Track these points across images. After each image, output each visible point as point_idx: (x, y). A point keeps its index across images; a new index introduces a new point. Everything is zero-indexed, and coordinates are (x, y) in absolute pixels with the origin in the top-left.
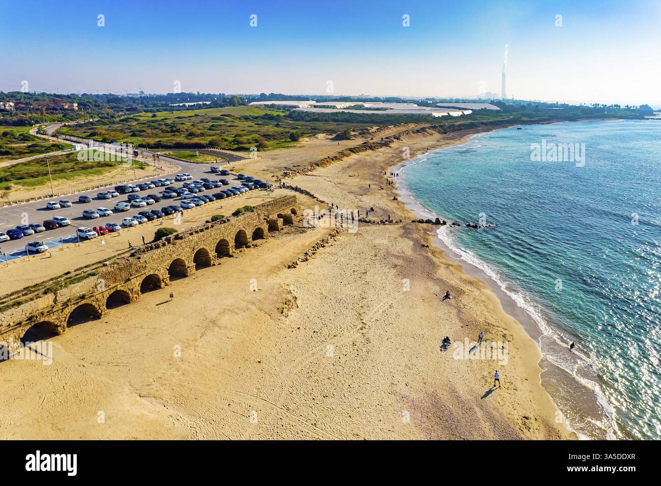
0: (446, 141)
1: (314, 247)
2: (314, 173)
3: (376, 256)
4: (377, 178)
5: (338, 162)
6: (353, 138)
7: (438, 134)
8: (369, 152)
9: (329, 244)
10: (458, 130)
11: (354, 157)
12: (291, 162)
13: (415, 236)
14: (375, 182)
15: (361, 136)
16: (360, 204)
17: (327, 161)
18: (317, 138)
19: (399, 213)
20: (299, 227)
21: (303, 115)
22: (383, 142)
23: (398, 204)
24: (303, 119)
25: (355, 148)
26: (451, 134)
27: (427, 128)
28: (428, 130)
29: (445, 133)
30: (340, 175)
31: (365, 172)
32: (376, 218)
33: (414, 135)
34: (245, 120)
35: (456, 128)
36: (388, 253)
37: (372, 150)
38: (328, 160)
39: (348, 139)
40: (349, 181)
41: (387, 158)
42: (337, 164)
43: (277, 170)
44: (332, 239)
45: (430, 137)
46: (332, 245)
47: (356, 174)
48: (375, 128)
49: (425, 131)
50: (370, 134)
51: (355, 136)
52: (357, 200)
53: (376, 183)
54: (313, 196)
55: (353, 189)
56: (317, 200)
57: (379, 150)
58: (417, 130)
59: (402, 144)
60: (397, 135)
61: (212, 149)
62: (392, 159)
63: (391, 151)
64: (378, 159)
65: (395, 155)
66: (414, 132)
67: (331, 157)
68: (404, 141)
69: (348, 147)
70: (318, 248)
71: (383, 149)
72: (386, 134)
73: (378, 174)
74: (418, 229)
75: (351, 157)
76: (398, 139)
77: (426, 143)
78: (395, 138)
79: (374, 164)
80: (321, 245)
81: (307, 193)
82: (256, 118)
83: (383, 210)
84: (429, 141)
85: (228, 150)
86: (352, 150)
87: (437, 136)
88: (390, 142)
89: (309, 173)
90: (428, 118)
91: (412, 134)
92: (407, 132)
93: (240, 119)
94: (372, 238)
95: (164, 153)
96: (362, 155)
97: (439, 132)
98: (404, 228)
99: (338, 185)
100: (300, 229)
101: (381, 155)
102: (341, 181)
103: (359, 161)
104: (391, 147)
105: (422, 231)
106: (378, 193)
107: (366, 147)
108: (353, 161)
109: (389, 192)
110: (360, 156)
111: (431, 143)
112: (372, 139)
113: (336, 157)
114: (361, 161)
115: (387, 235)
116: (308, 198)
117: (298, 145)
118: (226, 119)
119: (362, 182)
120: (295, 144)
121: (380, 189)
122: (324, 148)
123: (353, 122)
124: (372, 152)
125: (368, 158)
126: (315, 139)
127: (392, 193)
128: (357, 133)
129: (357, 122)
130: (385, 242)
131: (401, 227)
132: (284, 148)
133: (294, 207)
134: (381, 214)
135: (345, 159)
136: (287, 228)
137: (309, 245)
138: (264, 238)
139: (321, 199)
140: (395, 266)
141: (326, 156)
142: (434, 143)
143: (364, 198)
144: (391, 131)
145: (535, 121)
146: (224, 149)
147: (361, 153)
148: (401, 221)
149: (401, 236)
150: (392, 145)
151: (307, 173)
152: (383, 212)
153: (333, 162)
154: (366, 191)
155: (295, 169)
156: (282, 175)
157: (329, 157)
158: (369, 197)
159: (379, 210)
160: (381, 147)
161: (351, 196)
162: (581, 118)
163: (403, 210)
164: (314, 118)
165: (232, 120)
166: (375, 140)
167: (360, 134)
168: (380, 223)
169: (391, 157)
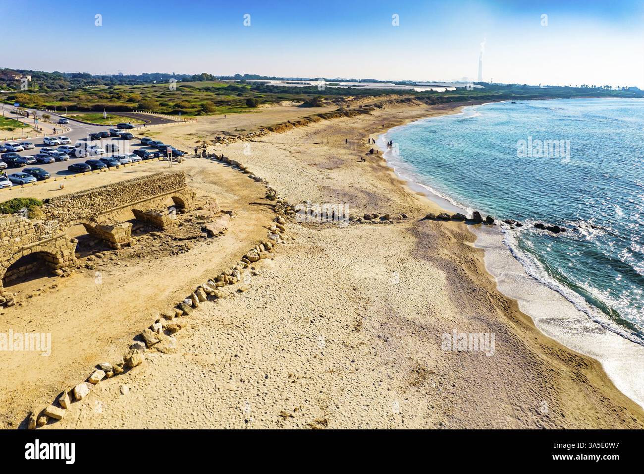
0: (437, 111)
1: (179, 307)
2: (264, 138)
3: (357, 328)
4: (356, 146)
5: (301, 127)
6: (325, 105)
7: (425, 105)
8: (345, 118)
9: (233, 288)
10: (447, 102)
11: (324, 123)
12: (235, 126)
13: (445, 253)
14: (351, 152)
15: (334, 104)
16: (327, 183)
17: (286, 126)
18: (281, 105)
19: (397, 199)
20: (175, 239)
21: (272, 88)
22: (361, 109)
23: (392, 183)
24: (271, 91)
25: (326, 114)
26: (441, 106)
27: (413, 99)
28: (413, 101)
29: (433, 104)
30: (301, 141)
31: (338, 139)
32: (356, 210)
33: (399, 105)
34: (205, 91)
35: (445, 100)
36: (391, 314)
37: (349, 117)
38: (288, 124)
39: (319, 106)
40: (313, 149)
41: (368, 125)
42: (300, 130)
43: (209, 134)
44: (248, 271)
45: (417, 107)
46: (240, 291)
47: (325, 141)
48: (351, 98)
49: (411, 101)
50: (346, 102)
51: (327, 103)
52: (322, 176)
53: (354, 152)
54: (244, 171)
55: (318, 160)
56: (250, 177)
57: (356, 117)
58: (401, 100)
59: (385, 112)
60: (379, 104)
61: (139, 113)
62: (374, 126)
63: (371, 118)
64: (356, 125)
65: (377, 122)
66: (398, 102)
67: (291, 121)
68: (387, 109)
69: (317, 113)
70: (194, 306)
71: (362, 116)
72: (364, 102)
73: (356, 141)
74: (443, 235)
75: (320, 123)
76: (380, 107)
77: (413, 112)
78: (376, 106)
79: (351, 131)
80: (208, 294)
81: (237, 166)
82: (218, 89)
83: (368, 194)
84: (417, 110)
85: (160, 113)
86: (322, 116)
87: (424, 106)
88: (370, 110)
89: (257, 139)
90: (410, 92)
91: (397, 104)
92: (391, 102)
93: (199, 89)
94: (348, 261)
95: (70, 115)
96: (334, 121)
97: (426, 103)
98: (414, 232)
99: (296, 154)
100: (175, 243)
101: (360, 122)
102: (301, 149)
103: (330, 127)
104: (372, 115)
105: (454, 240)
106: (357, 166)
107: (340, 113)
108: (323, 127)
109: (374, 165)
110: (332, 123)
111: (419, 112)
112: (348, 106)
113: (299, 122)
114: (332, 127)
115: (383, 252)
116: (235, 173)
117: (255, 110)
118: (184, 90)
119: (333, 151)
120: (251, 109)
121: (361, 160)
122: (285, 114)
123: (327, 94)
124: (349, 118)
125: (343, 125)
126: (278, 105)
127: (379, 165)
128: (330, 101)
129: (331, 94)
130: (378, 271)
131: (408, 229)
132: (235, 112)
133: (177, 195)
134: (364, 202)
135: (312, 124)
136: (140, 243)
137: (169, 300)
138: (56, 275)
139: (258, 175)
140: (421, 374)
141: (286, 121)
142: (423, 112)
143: (334, 174)
144: (370, 101)
145: (527, 97)
146: (156, 113)
147: (333, 119)
148: (404, 217)
149: (413, 254)
150: (372, 113)
151: (252, 139)
152: (367, 198)
153: (294, 127)
154: (337, 164)
155: (236, 133)
156: (212, 141)
157: (289, 122)
158: (343, 172)
159: (360, 195)
160: (360, 114)
161: (314, 171)
162: (574, 96)
163: (404, 194)
164: (283, 91)
165: (191, 90)
166: (351, 107)
167: (334, 102)
168: (363, 220)
169: (372, 124)
